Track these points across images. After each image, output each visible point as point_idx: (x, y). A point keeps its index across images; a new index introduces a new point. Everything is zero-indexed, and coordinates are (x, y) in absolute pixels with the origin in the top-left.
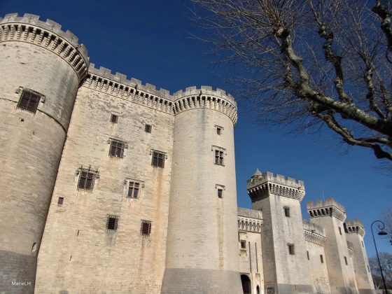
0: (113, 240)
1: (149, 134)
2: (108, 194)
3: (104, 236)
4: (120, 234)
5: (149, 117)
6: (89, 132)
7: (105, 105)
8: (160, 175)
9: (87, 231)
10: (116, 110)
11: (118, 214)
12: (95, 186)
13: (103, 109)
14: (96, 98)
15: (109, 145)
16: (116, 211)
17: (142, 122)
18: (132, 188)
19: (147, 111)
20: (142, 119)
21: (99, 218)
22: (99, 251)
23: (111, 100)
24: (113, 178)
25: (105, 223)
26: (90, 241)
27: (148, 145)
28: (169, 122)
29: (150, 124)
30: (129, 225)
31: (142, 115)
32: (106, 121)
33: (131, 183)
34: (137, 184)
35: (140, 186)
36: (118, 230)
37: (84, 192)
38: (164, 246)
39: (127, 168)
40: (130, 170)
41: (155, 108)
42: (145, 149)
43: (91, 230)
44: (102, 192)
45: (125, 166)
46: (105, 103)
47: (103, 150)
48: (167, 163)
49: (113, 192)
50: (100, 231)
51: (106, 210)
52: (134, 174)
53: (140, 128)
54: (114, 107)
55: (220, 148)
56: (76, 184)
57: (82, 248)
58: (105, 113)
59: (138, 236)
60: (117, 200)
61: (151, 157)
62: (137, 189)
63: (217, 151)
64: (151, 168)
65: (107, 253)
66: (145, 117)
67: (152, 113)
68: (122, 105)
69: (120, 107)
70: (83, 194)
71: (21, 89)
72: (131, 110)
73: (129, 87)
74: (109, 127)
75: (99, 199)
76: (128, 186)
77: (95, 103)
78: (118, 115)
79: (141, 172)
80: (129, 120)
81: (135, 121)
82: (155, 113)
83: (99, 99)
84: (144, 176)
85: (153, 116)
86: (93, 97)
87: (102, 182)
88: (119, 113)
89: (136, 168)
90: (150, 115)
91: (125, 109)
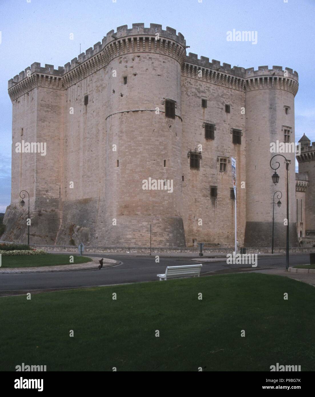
0: (216, 204)
1: (229, 114)
2: (208, 169)
3: (210, 201)
4: (219, 199)
5: (227, 97)
6: (190, 120)
7: (196, 91)
8: (239, 151)
9: (200, 199)
10: (204, 95)
11: (216, 185)
12: (200, 164)
13: (195, 95)
14: (189, 85)
15: (204, 129)
16: (214, 183)
17: (223, 104)
18: (222, 163)
19: (225, 92)
20: (223, 100)
21: (206, 189)
22: (208, 212)
23: (200, 85)
24: (210, 157)
25: (209, 192)
26: (203, 206)
27: (229, 124)
28: (241, 99)
29: (228, 104)
30: (223, 193)
31: (222, 96)
32: (199, 107)
33: (221, 160)
34: (225, 160)
35: (227, 161)
36: (218, 197)
37: (195, 171)
38: (245, 206)
39: (217, 147)
40: (219, 148)
41: (231, 87)
42: (227, 129)
43: (202, 198)
44: (204, 169)
45: (216, 145)
46: (196, 89)
47: (201, 134)
48: (243, 139)
49: (211, 168)
50: (207, 198)
51: (209, 182)
52: (222, 152)
53: (222, 109)
54: (203, 92)
55: (288, 127)
56: (189, 165)
57: (199, 211)
58: (198, 99)
59: (229, 200)
60: (214, 175)
61: (231, 135)
62: (225, 165)
63: (285, 131)
64: (232, 145)
65: (213, 213)
66: (224, 98)
67: (229, 93)
68: (207, 88)
69: (207, 91)
70: (194, 172)
71: (164, 100)
72: (215, 93)
73: (212, 70)
74: (202, 113)
75: (204, 174)
76: (220, 162)
77: (189, 90)
78: (206, 99)
79: (227, 150)
80: (214, 103)
81: (218, 103)
82: (231, 92)
83: (191, 86)
84: (229, 152)
85: (230, 95)
86: (187, 85)
87: (204, 161)
88: (206, 97)
89: (223, 146)
90: (228, 95)
91: (210, 92)
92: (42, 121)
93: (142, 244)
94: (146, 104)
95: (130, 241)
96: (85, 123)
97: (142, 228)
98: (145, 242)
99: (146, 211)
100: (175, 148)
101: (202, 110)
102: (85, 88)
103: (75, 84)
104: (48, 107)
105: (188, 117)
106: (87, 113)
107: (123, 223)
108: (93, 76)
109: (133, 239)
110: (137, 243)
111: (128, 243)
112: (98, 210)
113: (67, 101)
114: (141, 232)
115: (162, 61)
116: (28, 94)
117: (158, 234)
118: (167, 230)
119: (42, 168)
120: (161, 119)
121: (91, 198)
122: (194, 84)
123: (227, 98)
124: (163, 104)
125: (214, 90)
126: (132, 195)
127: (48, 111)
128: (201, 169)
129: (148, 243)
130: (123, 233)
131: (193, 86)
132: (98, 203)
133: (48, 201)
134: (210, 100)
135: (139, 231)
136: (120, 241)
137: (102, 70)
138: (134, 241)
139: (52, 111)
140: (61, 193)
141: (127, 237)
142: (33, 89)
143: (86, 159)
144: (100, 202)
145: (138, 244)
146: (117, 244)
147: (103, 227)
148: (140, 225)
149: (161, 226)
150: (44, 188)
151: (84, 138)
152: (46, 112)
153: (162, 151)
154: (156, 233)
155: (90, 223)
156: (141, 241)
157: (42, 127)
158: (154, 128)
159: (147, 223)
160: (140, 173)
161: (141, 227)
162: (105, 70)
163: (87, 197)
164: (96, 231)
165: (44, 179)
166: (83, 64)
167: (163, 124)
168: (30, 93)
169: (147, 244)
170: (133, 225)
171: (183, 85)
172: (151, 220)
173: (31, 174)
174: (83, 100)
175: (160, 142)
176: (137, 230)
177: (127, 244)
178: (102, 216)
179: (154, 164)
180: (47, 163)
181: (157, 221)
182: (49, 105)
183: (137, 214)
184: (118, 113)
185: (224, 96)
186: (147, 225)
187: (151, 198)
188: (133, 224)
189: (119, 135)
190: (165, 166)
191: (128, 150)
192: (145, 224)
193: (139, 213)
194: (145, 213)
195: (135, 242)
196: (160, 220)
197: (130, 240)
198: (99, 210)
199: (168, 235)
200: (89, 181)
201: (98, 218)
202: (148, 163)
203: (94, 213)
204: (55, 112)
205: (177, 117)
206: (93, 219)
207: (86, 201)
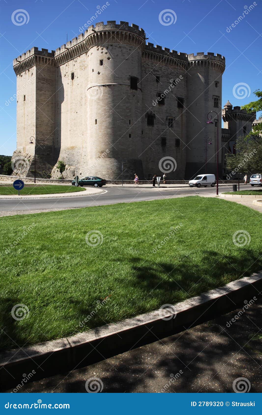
2: (160, 126)
4: (167, 147)
5: (174, 74)
6: (147, 91)
7: (153, 71)
8: (182, 113)
10: (158, 73)
11: (165, 137)
12: (155, 122)
14: (147, 66)
15: (157, 97)
16: (164, 135)
18: (170, 122)
19: (173, 71)
21: (158, 140)
23: (155, 66)
24: (161, 117)
25: (160, 142)
26: (156, 151)
27: (175, 94)
28: (184, 76)
29: (175, 79)
30: (171, 143)
31: (170, 74)
32: (154, 81)
33: (169, 119)
34: (172, 120)
35: (174, 120)
36: (167, 145)
38: (185, 151)
39: (167, 110)
41: (177, 68)
42: (174, 97)
43: (156, 146)
44: (157, 125)
45: (165, 109)
46: (152, 69)
48: (185, 105)
49: (162, 125)
50: (160, 146)
51: (161, 135)
52: (170, 114)
54: (157, 71)
55: (217, 96)
56: (147, 123)
57: (154, 155)
58: (153, 76)
60: (164, 130)
61: (177, 102)
62: (172, 123)
63: (215, 99)
64: (177, 109)
65: (163, 157)
66: (172, 75)
67: (175, 71)
68: (160, 68)
69: (159, 70)
70: (150, 128)
71: (130, 77)
72: (165, 72)
73: (164, 55)
74: (156, 86)
75: (157, 129)
76: (168, 121)
77: (147, 70)
78: (159, 76)
79: (173, 112)
80: (165, 79)
81: (168, 79)
82: (177, 71)
83: (149, 67)
84: (175, 114)
85: (176, 73)
86: (146, 66)
87: (157, 120)
88: (159, 75)
89: (171, 110)
90: (174, 73)
91: (162, 71)
92: (40, 90)
94: (117, 79)
96: (72, 92)
100: (137, 111)
101: (156, 84)
102: (72, 66)
103: (64, 64)
104: (44, 80)
105: (146, 89)
106: (73, 85)
108: (77, 59)
113: (58, 76)
115: (129, 49)
116: (29, 70)
118: (131, 168)
119: (40, 124)
120: (127, 90)
121: (76, 146)
122: (150, 65)
123: (174, 76)
124: (129, 80)
125: (165, 70)
127: (44, 83)
128: (155, 126)
131: (150, 67)
132: (81, 149)
133: (44, 147)
134: (162, 77)
137: (85, 54)
139: (47, 83)
140: (54, 142)
141: (103, 173)
142: (33, 67)
143: (72, 118)
144: (83, 149)
147: (86, 166)
148: (112, 165)
149: (127, 166)
150: (42, 138)
151: (71, 103)
152: (42, 84)
153: (128, 113)
155: (76, 163)
156: (113, 175)
157: (40, 94)
158: (122, 97)
160: (112, 129)
162: (86, 55)
163: (73, 145)
164: (80, 169)
165: (41, 132)
166: (70, 50)
167: (129, 94)
168: (30, 69)
171: (143, 66)
172: (120, 161)
173: (32, 129)
174: (70, 76)
175: (127, 107)
178: (84, 158)
179: (122, 122)
180: (44, 121)
181: (124, 162)
182: (44, 79)
183: (110, 157)
185: (172, 74)
187: (120, 146)
188: (108, 164)
189: (97, 102)
190: (130, 124)
191: (104, 112)
192: (116, 164)
194: (116, 156)
196: (126, 161)
199: (132, 172)
200: (74, 134)
201: (82, 160)
202: (118, 121)
203: (78, 157)
204: (49, 84)
205: (139, 89)
206: (78, 161)
207: (73, 148)
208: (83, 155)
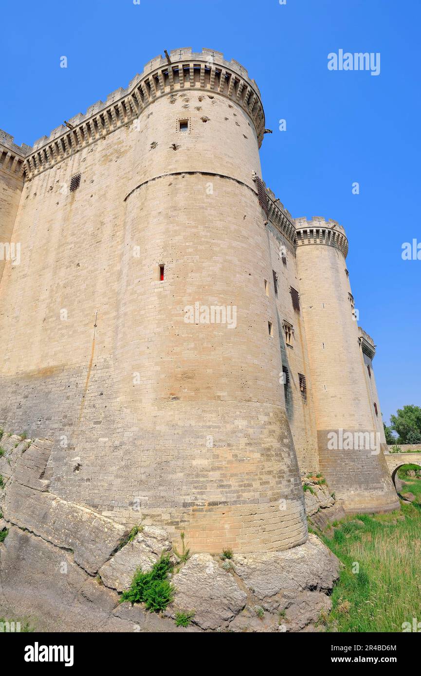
1: (285, 268)
4: (290, 391)
8: (299, 320)
16: (284, 361)
17: (279, 250)
18: (287, 332)
19: (279, 235)
30: (293, 378)
33: (286, 327)
34: (289, 328)
35: (291, 331)
36: (289, 385)
39: (281, 306)
40: (282, 309)
41: (283, 233)
42: (286, 284)
48: (300, 305)
52: (286, 315)
53: (279, 256)
55: (352, 296)
59: (299, 392)
60: (282, 347)
61: (291, 295)
62: (290, 335)
63: (351, 300)
64: (293, 310)
66: (279, 243)
71: (256, 176)
76: (285, 330)
79: (289, 313)
80: (272, 244)
81: (276, 246)
82: (284, 239)
84: (291, 319)
89: (285, 307)
93: (240, 486)
95: (204, 476)
96: (66, 219)
97: (237, 436)
98: (247, 480)
99: (242, 388)
102: (76, 165)
103: (52, 167)
106: (75, 202)
107: (180, 423)
108: (96, 145)
109: (213, 469)
110: (225, 483)
111: (198, 482)
112: (85, 390)
113: (27, 197)
114: (234, 447)
117: (274, 453)
120: (253, 203)
121: (64, 365)
123: (281, 245)
124: (254, 181)
125: (270, 228)
126: (205, 345)
129: (254, 480)
130: (179, 453)
132: (85, 373)
135: (229, 445)
136: (170, 476)
137: (122, 128)
138: (215, 475)
141: (194, 463)
143: (58, 284)
144: (92, 372)
145: (230, 486)
146: (161, 488)
148: (229, 427)
149: (274, 432)
151: (61, 246)
154: (269, 449)
155: (56, 426)
156: (236, 475)
159: (245, 423)
160: (222, 296)
161: (234, 432)
162: (128, 128)
163: (53, 363)
164: (74, 449)
167: (258, 214)
169: (253, 483)
170: (209, 427)
172: (254, 414)
174: (67, 184)
176: (223, 441)
177: (195, 488)
178: (97, 406)
181: (266, 418)
183: (219, 397)
184: (166, 175)
186: (248, 427)
188: (211, 423)
189: (167, 214)
191: (191, 243)
192: (241, 423)
193: (225, 394)
194: (239, 393)
195: (221, 481)
196: (271, 414)
197: (206, 473)
198: (87, 392)
200: (61, 327)
201: (85, 411)
202: (237, 275)
203: (68, 401)
206: (65, 417)
207: (48, 374)
208: (92, 392)
